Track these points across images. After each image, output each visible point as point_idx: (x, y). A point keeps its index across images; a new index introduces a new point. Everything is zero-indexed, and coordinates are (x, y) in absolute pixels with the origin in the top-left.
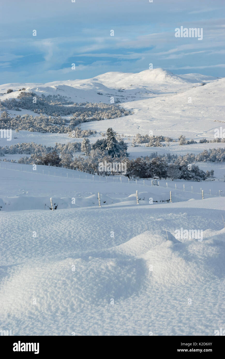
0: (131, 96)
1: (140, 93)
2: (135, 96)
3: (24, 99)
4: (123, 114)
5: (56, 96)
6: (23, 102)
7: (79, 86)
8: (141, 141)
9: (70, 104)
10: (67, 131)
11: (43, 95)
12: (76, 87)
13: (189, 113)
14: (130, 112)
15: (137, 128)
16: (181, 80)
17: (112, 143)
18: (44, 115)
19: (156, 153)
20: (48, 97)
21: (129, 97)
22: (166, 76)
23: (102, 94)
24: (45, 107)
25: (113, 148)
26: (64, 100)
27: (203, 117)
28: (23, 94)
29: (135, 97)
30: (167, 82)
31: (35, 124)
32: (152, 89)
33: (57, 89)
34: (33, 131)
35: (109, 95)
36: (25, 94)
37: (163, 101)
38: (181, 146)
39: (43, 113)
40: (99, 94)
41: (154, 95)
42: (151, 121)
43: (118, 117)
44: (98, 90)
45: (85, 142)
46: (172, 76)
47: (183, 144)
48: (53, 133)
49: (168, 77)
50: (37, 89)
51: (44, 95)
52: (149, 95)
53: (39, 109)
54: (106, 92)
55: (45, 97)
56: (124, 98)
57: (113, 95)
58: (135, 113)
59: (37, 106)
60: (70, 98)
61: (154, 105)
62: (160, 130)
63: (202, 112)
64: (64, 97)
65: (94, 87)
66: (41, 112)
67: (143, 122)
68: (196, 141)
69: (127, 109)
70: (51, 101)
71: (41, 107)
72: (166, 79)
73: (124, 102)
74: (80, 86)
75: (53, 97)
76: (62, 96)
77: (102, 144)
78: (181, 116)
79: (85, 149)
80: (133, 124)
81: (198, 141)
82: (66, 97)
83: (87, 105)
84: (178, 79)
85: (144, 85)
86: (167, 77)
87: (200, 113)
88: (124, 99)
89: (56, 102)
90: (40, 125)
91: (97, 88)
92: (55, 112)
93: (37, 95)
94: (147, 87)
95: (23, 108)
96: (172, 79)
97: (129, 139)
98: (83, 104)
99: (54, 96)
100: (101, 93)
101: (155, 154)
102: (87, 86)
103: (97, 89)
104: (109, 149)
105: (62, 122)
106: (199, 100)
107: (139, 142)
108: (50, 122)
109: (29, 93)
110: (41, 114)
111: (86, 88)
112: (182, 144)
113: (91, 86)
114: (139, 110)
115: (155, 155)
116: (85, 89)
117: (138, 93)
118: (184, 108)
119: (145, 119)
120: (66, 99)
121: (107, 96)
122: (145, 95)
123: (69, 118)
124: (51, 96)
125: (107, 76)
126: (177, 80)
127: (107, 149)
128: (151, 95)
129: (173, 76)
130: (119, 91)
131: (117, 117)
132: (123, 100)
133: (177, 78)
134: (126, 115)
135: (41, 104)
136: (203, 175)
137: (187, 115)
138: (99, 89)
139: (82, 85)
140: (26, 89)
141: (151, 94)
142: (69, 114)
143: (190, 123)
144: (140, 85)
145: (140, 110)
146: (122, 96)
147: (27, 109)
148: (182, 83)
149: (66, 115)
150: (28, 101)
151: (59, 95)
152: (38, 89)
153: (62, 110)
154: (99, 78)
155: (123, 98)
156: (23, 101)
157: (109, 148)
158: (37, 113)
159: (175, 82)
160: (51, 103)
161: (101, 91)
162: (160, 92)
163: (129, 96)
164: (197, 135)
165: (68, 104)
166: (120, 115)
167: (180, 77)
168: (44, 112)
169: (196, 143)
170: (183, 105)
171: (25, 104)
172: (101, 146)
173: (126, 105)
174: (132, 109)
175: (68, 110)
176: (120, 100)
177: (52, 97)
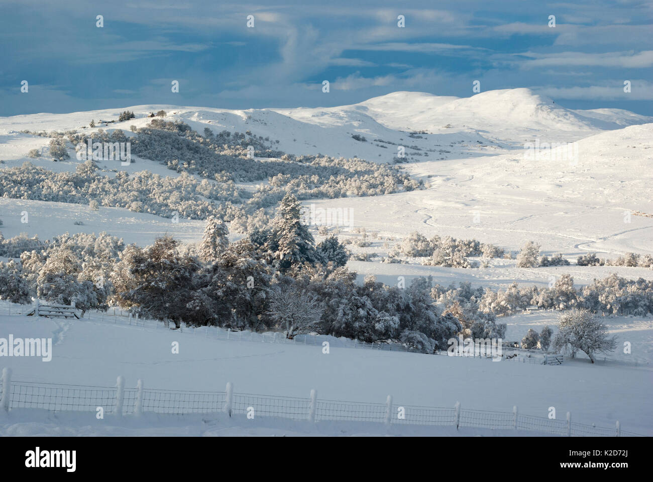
0: (438, 149)
1: (465, 144)
2: (449, 149)
3: (148, 134)
4: (401, 188)
5: (242, 136)
6: (143, 142)
7: (310, 116)
8: (413, 249)
9: (274, 157)
10: (234, 216)
11: (207, 130)
12: (301, 118)
13: (573, 192)
14: (421, 183)
15: (422, 222)
16: (576, 120)
17: (294, 241)
18: (192, 177)
19: (427, 280)
20: (221, 135)
21: (434, 151)
22: (538, 109)
23: (364, 140)
24: (201, 159)
25: (294, 254)
26: (262, 146)
27: (608, 202)
28: (157, 125)
29: (448, 152)
30: (538, 123)
31: (154, 195)
32: (500, 139)
33: (250, 118)
34: (141, 212)
35: (381, 144)
36: (163, 124)
37: (514, 163)
38: (523, 269)
39: (191, 172)
40: (357, 138)
41: (499, 150)
42: (467, 205)
43: (386, 192)
44: (356, 130)
45: (212, 231)
46: (552, 109)
47: (528, 263)
48: (192, 218)
49: (543, 111)
50: (196, 114)
51: (211, 129)
52: (486, 150)
53: (183, 162)
54: (376, 136)
55: (212, 135)
56: (420, 152)
57: (394, 144)
58: (434, 187)
59: (180, 152)
60: (278, 142)
61: (489, 171)
62: (481, 229)
63: (606, 192)
64: (261, 138)
65: (347, 122)
66: (186, 169)
67: (445, 207)
68: (569, 260)
69: (419, 176)
70: (226, 146)
71: (189, 154)
72: (537, 116)
73: (417, 161)
74: (313, 116)
75: (234, 137)
76: (258, 137)
77: (265, 240)
78: (549, 199)
79: (211, 251)
80: (417, 211)
81: (573, 260)
82: (267, 139)
83: (317, 160)
84: (567, 117)
85: (479, 128)
86: (540, 111)
87: (601, 193)
88: (420, 155)
89: (238, 149)
90: (166, 198)
91: (356, 124)
92: (223, 172)
93: (192, 129)
94: (487, 132)
95: (140, 156)
96: (552, 116)
97: (387, 245)
98: (307, 159)
99: (237, 134)
100: (361, 137)
101: (425, 282)
102: (331, 119)
103: (355, 127)
104: (281, 257)
105: (232, 195)
106: (606, 164)
107: (409, 253)
108: (200, 193)
109: (171, 124)
110: (184, 174)
111: (326, 122)
112: (525, 264)
113: (341, 118)
114: (444, 180)
115: (427, 284)
116: (323, 124)
117: (459, 143)
118: (562, 180)
119: (450, 201)
120: (266, 144)
121: (378, 145)
122: (477, 149)
123: (256, 187)
124: (228, 134)
125: (392, 101)
126: (565, 121)
127: (279, 256)
128: (490, 149)
129: (555, 110)
130: (410, 136)
131: (383, 192)
132: (415, 157)
133: (566, 115)
134: (409, 189)
135: (191, 149)
136: (449, 329)
137: (565, 196)
138: (359, 127)
139: (317, 116)
140: (168, 114)
141: (492, 149)
142: (260, 178)
143: (567, 215)
144: (471, 126)
145: (448, 179)
146: (415, 148)
147: (150, 158)
148: (576, 129)
149: (251, 181)
150: (157, 138)
151: (249, 134)
152: (198, 116)
153: (243, 167)
154: (372, 105)
155: (417, 151)
156: (144, 137)
157: (285, 255)
158: (175, 169)
159: (559, 126)
160: (223, 149)
161: (362, 132)
162: (519, 145)
163: (433, 149)
164: (576, 246)
165: (269, 156)
166: (391, 189)
167: (572, 113)
168: (193, 169)
169: (567, 263)
170: (560, 173)
171: (146, 146)
172: (262, 247)
173: (417, 169)
174: (429, 177)
175: (258, 170)
176: (410, 157)
177: (231, 137)
